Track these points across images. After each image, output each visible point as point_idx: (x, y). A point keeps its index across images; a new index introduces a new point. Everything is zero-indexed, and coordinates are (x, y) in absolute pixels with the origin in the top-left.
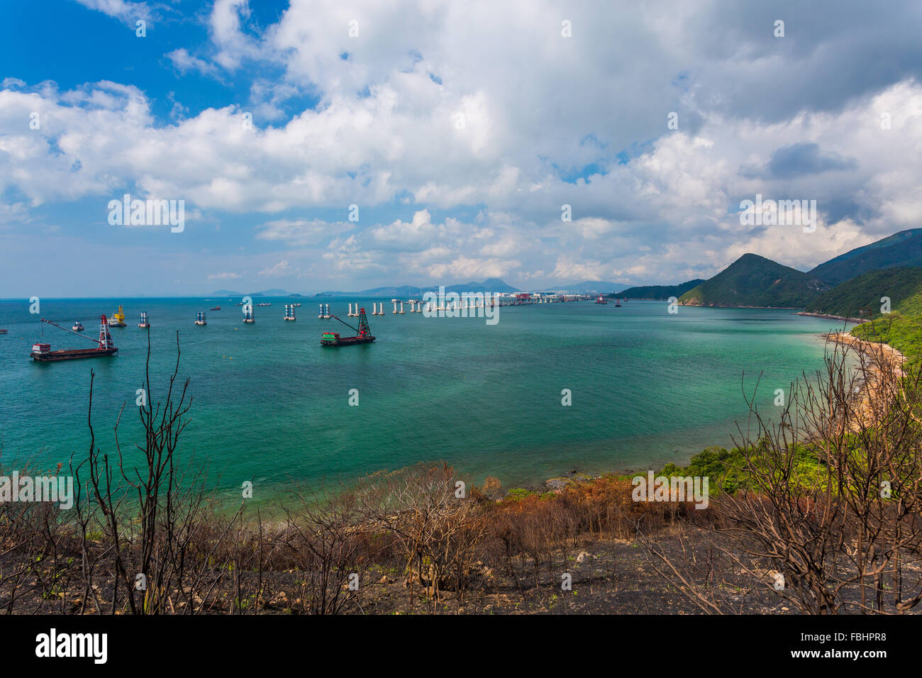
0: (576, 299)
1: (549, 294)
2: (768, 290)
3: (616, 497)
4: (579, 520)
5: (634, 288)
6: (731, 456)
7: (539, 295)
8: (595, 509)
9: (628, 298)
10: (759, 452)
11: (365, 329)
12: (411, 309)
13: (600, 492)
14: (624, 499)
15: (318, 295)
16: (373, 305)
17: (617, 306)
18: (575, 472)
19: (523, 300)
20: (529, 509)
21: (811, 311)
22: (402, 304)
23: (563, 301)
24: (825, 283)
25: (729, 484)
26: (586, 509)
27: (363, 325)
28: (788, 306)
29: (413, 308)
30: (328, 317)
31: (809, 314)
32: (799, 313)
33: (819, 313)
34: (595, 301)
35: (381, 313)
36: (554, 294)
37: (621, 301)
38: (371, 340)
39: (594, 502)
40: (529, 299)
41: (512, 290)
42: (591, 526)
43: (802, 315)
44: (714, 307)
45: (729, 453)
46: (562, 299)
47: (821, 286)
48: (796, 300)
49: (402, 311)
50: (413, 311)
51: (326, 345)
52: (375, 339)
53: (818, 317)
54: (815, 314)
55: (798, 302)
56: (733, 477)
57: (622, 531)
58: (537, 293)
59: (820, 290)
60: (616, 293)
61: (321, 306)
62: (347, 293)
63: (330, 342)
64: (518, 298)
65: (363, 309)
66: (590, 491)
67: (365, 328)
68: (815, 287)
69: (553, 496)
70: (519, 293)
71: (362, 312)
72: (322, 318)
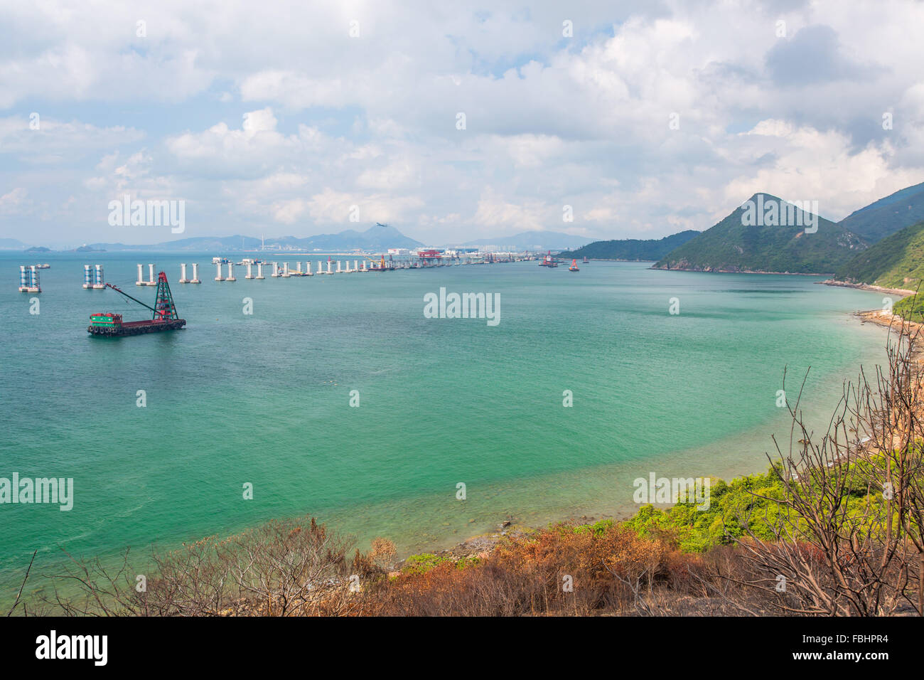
0: (510, 260)
1: (470, 251)
2: (785, 248)
3: (569, 558)
4: (516, 596)
5: (598, 242)
6: (731, 490)
7: (454, 253)
8: (540, 577)
9: (589, 258)
10: (768, 483)
11: (168, 306)
12: (246, 274)
13: (547, 553)
14: (582, 559)
15: (81, 250)
16: (181, 268)
17: (574, 270)
18: (509, 524)
19: (429, 260)
20: (441, 584)
21: (841, 279)
22: (230, 265)
23: (491, 262)
24: (859, 237)
25: (728, 529)
26: (526, 579)
27: (163, 300)
28: (811, 271)
29: (249, 272)
30: (101, 286)
31: (839, 282)
32: (826, 281)
33: (851, 281)
34: (540, 263)
35: (195, 279)
36: (477, 250)
37: (579, 263)
38: (179, 325)
39: (537, 568)
40: (439, 259)
41: (413, 244)
42: (534, 603)
43: (828, 284)
44: (712, 272)
45: (729, 485)
46: (491, 260)
47: (856, 243)
48: (823, 262)
49: (230, 277)
50: (249, 276)
51: (98, 334)
52: (184, 323)
53: (850, 287)
54: (846, 283)
55: (825, 265)
56: (733, 520)
57: (578, 607)
58: (451, 250)
59: (854, 247)
60: (572, 249)
61: (87, 267)
62: (133, 247)
63: (106, 329)
64: (422, 257)
65: (161, 274)
66: (532, 550)
67: (166, 305)
68: (849, 245)
69: (477, 562)
70: (422, 250)
71: (162, 278)
72: (90, 288)
